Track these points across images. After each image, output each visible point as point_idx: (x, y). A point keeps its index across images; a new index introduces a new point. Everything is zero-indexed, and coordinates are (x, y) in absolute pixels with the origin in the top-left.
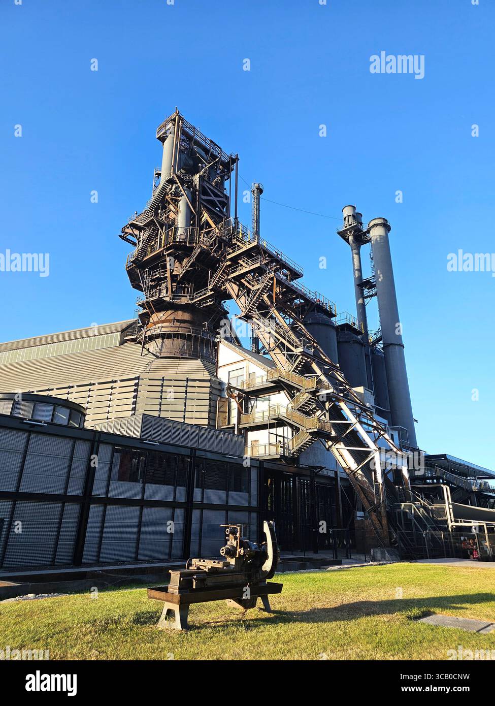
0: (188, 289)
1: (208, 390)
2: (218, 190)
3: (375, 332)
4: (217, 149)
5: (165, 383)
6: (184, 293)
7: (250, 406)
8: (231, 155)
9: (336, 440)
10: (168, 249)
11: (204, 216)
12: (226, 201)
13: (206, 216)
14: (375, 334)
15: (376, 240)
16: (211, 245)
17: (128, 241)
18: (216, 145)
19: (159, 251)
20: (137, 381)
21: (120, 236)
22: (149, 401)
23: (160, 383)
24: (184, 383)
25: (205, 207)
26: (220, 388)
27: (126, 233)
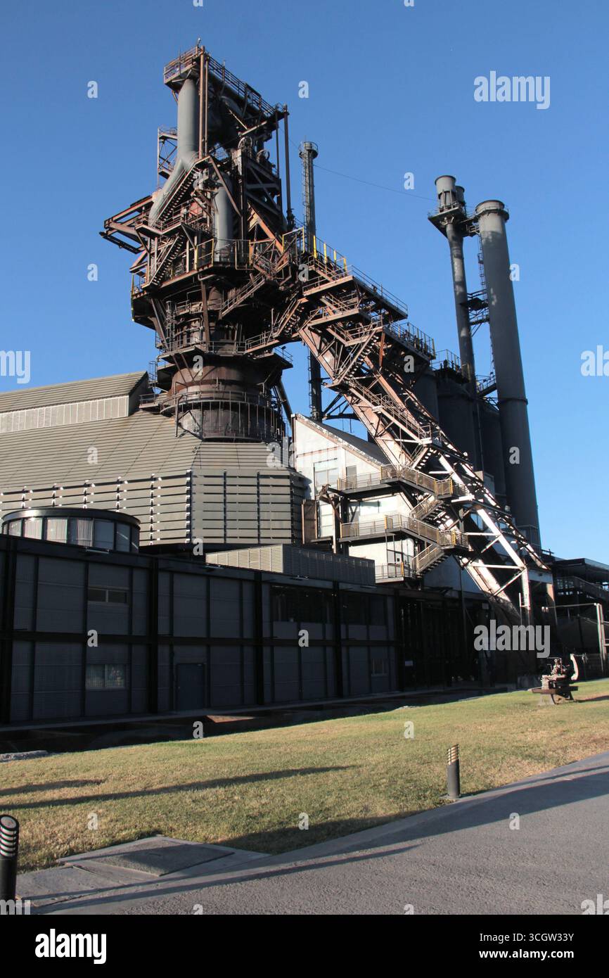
0: (233, 331)
1: (287, 490)
2: (265, 170)
3: (487, 378)
4: (255, 97)
5: (229, 481)
6: (228, 338)
7: (350, 511)
8: (277, 107)
9: (473, 557)
10: (204, 273)
11: (252, 218)
12: (278, 188)
13: (256, 220)
14: (485, 381)
15: (487, 239)
16: (279, 274)
17: (113, 240)
18: (253, 91)
19: (190, 275)
20: (189, 479)
21: (102, 234)
22: (210, 507)
23: (221, 481)
24: (254, 481)
25: (253, 202)
26: (301, 486)
27: (111, 229)
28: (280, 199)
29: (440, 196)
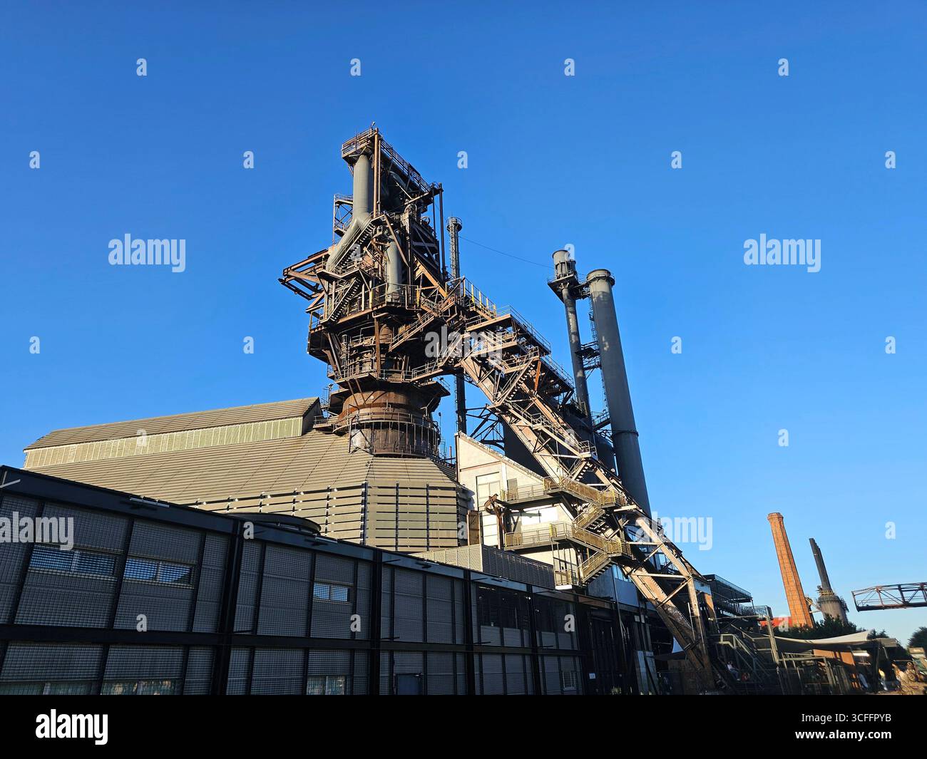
0: (401, 362)
1: (454, 501)
2: (427, 232)
3: (599, 414)
4: (416, 175)
5: (401, 492)
8: (434, 185)
10: (378, 311)
11: (418, 269)
12: (436, 247)
13: (421, 270)
14: (598, 417)
15: (598, 298)
16: (446, 313)
17: (289, 286)
18: (414, 170)
19: (365, 312)
20: (364, 489)
21: (280, 280)
22: (383, 516)
23: (393, 492)
24: (424, 493)
25: (418, 257)
26: (465, 498)
27: (289, 276)
28: (438, 257)
29: (557, 266)
